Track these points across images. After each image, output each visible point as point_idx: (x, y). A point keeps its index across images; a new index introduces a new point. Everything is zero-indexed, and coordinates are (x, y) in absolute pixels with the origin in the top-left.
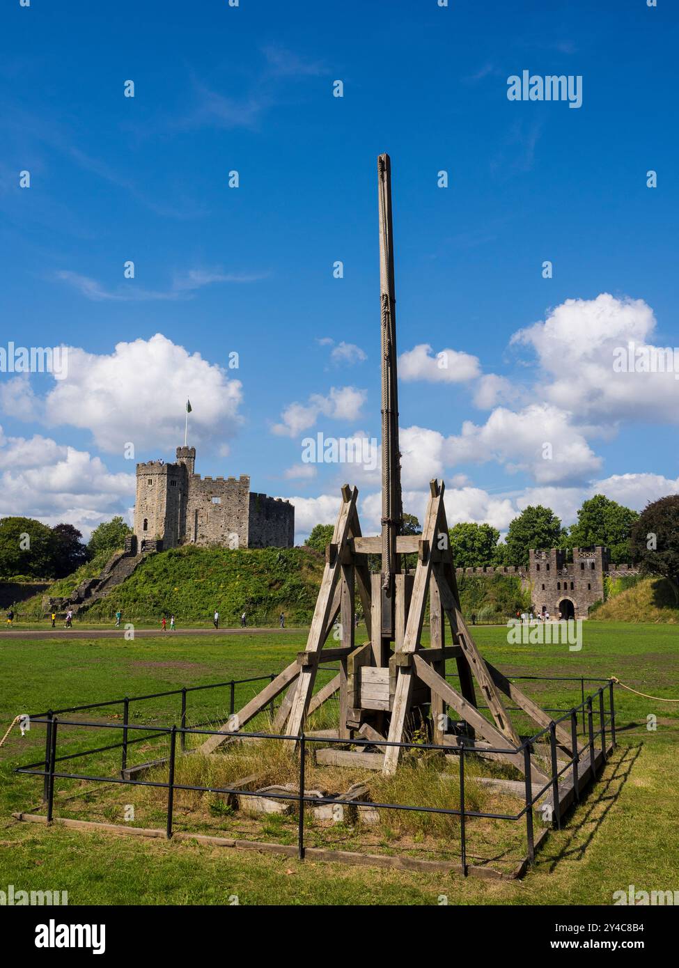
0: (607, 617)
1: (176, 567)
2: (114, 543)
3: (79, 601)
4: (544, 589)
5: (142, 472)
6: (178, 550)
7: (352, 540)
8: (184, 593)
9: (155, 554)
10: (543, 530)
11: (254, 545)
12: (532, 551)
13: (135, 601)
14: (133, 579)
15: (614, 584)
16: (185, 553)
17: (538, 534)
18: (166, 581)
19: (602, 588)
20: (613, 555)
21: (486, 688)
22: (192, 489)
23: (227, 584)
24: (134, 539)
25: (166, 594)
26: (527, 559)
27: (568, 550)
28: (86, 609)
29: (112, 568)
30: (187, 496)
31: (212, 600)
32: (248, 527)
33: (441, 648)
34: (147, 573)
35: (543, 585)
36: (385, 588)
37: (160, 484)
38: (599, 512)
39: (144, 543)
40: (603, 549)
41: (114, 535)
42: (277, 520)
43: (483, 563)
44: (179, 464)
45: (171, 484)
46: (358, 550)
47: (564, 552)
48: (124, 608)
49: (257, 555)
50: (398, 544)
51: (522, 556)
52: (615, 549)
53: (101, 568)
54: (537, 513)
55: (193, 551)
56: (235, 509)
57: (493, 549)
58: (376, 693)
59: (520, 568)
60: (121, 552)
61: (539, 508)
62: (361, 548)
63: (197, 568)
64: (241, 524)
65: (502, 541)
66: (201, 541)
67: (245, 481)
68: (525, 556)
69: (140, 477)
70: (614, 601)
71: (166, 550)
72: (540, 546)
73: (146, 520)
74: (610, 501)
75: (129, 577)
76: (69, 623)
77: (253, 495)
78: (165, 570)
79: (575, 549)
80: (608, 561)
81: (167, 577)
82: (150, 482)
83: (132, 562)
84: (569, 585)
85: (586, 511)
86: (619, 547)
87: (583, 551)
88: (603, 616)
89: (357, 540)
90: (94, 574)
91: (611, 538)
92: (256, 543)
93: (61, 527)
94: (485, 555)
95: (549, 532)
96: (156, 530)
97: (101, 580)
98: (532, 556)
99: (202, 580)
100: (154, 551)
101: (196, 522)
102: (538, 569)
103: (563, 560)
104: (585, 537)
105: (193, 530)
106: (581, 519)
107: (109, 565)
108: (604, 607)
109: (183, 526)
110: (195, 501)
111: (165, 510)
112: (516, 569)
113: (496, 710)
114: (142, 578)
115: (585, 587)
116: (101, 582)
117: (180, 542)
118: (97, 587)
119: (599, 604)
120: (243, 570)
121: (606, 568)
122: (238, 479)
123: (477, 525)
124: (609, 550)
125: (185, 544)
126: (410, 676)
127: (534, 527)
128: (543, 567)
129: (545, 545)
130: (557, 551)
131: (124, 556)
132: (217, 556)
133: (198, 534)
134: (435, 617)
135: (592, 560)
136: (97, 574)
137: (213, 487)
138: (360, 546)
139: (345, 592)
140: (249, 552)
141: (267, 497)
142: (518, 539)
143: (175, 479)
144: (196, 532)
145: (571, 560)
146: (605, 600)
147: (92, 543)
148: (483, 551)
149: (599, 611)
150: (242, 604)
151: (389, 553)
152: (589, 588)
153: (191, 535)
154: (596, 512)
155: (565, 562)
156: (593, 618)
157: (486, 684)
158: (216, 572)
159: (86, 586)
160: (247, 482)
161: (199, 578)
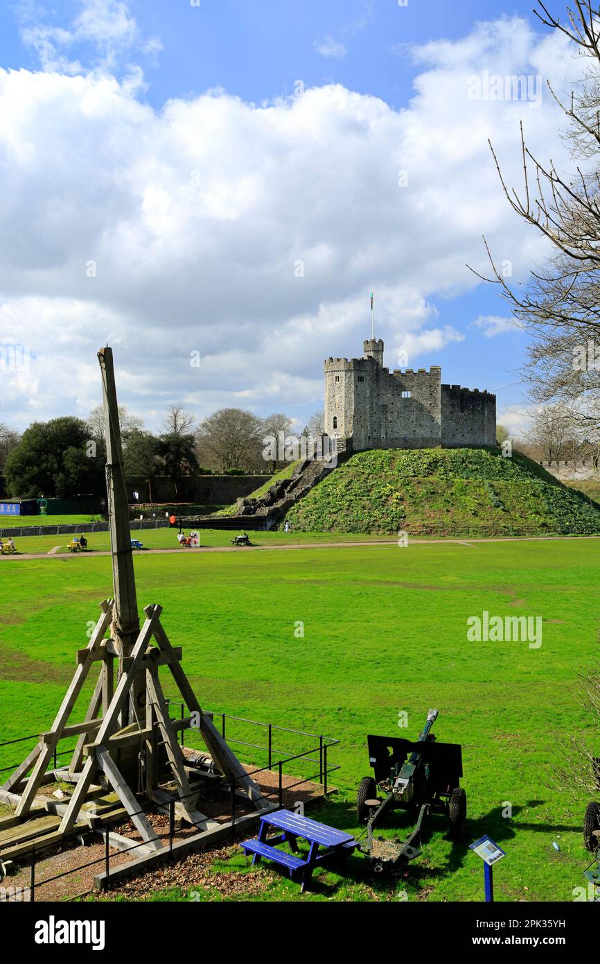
5: (329, 369)
9: (344, 453)
22: (381, 384)
29: (303, 468)
30: (375, 391)
32: (441, 421)
37: (347, 381)
42: (473, 412)
44: (366, 358)
45: (359, 380)
56: (427, 403)
64: (434, 418)
66: (394, 437)
67: (436, 373)
69: (328, 375)
73: (335, 418)
77: (445, 388)
82: (337, 378)
96: (345, 429)
97: (292, 481)
100: (344, 450)
101: (387, 418)
105: (385, 426)
107: (301, 465)
109: (373, 423)
110: (384, 397)
111: (354, 406)
116: (292, 483)
117: (371, 439)
118: (289, 488)
122: (428, 371)
133: (390, 430)
137: (403, 380)
141: (462, 388)
143: (363, 374)
144: (388, 428)
159: (278, 487)
160: (439, 374)
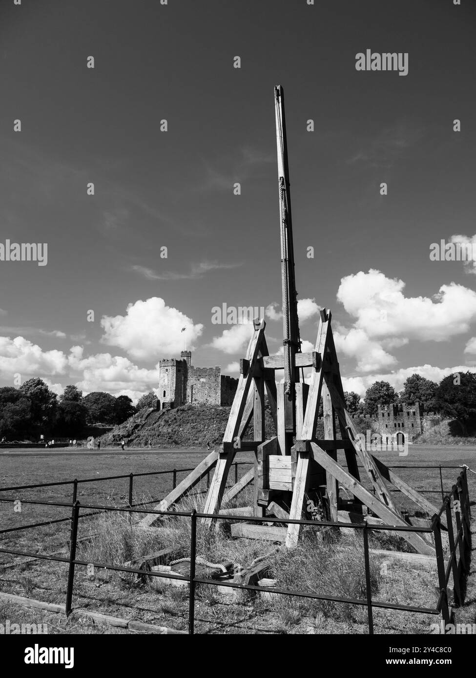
0: (423, 442)
1: (181, 417)
2: (149, 405)
3: (129, 436)
4: (387, 427)
5: (163, 365)
6: (182, 408)
7: (261, 359)
8: (185, 431)
9: (169, 410)
10: (385, 394)
11: (224, 405)
12: (379, 405)
13: (158, 436)
14: (158, 423)
15: (427, 424)
16: (186, 409)
17: (383, 397)
18: (175, 424)
19: (420, 425)
20: (425, 408)
21: (372, 471)
22: (189, 374)
23: (209, 426)
24: (158, 402)
25: (175, 432)
26: (377, 411)
27: (399, 405)
28: (132, 440)
29: (146, 418)
30: (187, 378)
31: (201, 435)
32: (220, 394)
33: (333, 439)
34: (165, 421)
35: (386, 425)
36: (287, 393)
37: (172, 371)
38: (416, 384)
39: (164, 404)
40: (419, 404)
41: (150, 401)
43: (352, 413)
44: (182, 360)
45: (178, 371)
46: (266, 366)
47: (397, 406)
48: (152, 439)
49: (226, 410)
50: (297, 360)
51: (374, 409)
52: (426, 404)
53: (141, 418)
54: (381, 385)
55: (191, 408)
56: (213, 385)
57: (357, 406)
58: (281, 476)
59: (373, 415)
60: (152, 409)
61: (382, 382)
62: (268, 364)
63: (192, 417)
64: (216, 393)
65: (362, 401)
66: (195, 402)
68: (375, 409)
69: (161, 368)
70: (427, 433)
71: (176, 408)
72: (383, 403)
73: (165, 392)
74: (422, 377)
75: (155, 423)
76: (123, 447)
77: (223, 377)
78: (175, 419)
79: (404, 404)
80: (423, 411)
81: (176, 422)
82: (167, 370)
83: (157, 414)
84: (401, 425)
85: (408, 383)
86: (428, 403)
87: (408, 405)
88: (422, 442)
89: (265, 358)
90: (137, 422)
91: (423, 398)
92: (225, 404)
93: (121, 397)
94: (353, 409)
95: (388, 395)
96: (170, 397)
98: (380, 409)
99: (195, 424)
100: (170, 408)
101: (192, 392)
102: (383, 416)
103: (397, 411)
104: (409, 398)
105: (190, 396)
106: (406, 388)
107: (145, 416)
108: (422, 436)
109: (185, 395)
110: (191, 381)
111: (175, 385)
112: (371, 416)
113: (381, 489)
114: (163, 423)
115: (410, 425)
116: (140, 426)
117: (183, 403)
118: (138, 428)
119: (419, 435)
120: (218, 418)
121: (421, 415)
122: (214, 368)
123: (347, 393)
124: (423, 404)
125: (186, 404)
126: (308, 460)
127: (380, 393)
128: (386, 414)
129: (386, 403)
130: (394, 405)
131: (153, 411)
132: (203, 411)
133: (193, 399)
134: (328, 415)
135: (414, 410)
136: (138, 421)
137: (201, 373)
138: (267, 363)
139: (257, 399)
140: (221, 408)
141: (231, 378)
142: (371, 399)
143: (180, 368)
144: (192, 397)
145: (402, 411)
146: (422, 433)
147: (138, 405)
148: (352, 407)
149: (419, 439)
150: (217, 437)
151: (289, 366)
152: (413, 426)
153: (189, 399)
154: (414, 383)
155: (398, 411)
156: (416, 443)
157: (371, 468)
158: (203, 419)
159: (132, 428)
160: (219, 369)
161: (193, 423)
